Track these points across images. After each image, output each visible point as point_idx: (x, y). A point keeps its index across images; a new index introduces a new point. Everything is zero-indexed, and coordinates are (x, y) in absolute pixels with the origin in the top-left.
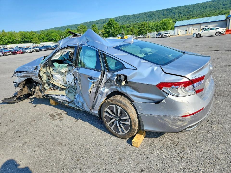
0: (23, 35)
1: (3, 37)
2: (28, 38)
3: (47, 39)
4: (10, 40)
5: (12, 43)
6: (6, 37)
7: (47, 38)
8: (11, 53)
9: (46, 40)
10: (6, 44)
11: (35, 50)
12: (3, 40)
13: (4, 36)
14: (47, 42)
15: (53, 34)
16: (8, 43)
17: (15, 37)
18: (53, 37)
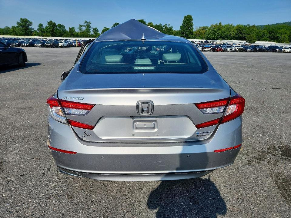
0: (239, 30)
1: (217, 31)
2: (244, 33)
3: (269, 37)
4: (223, 35)
5: (223, 38)
6: (220, 31)
7: (269, 35)
8: (210, 49)
9: (267, 39)
10: (217, 39)
11: (237, 50)
12: (216, 34)
13: (219, 30)
14: (266, 41)
15: (280, 31)
16: (220, 38)
17: (229, 32)
18: (279, 35)
